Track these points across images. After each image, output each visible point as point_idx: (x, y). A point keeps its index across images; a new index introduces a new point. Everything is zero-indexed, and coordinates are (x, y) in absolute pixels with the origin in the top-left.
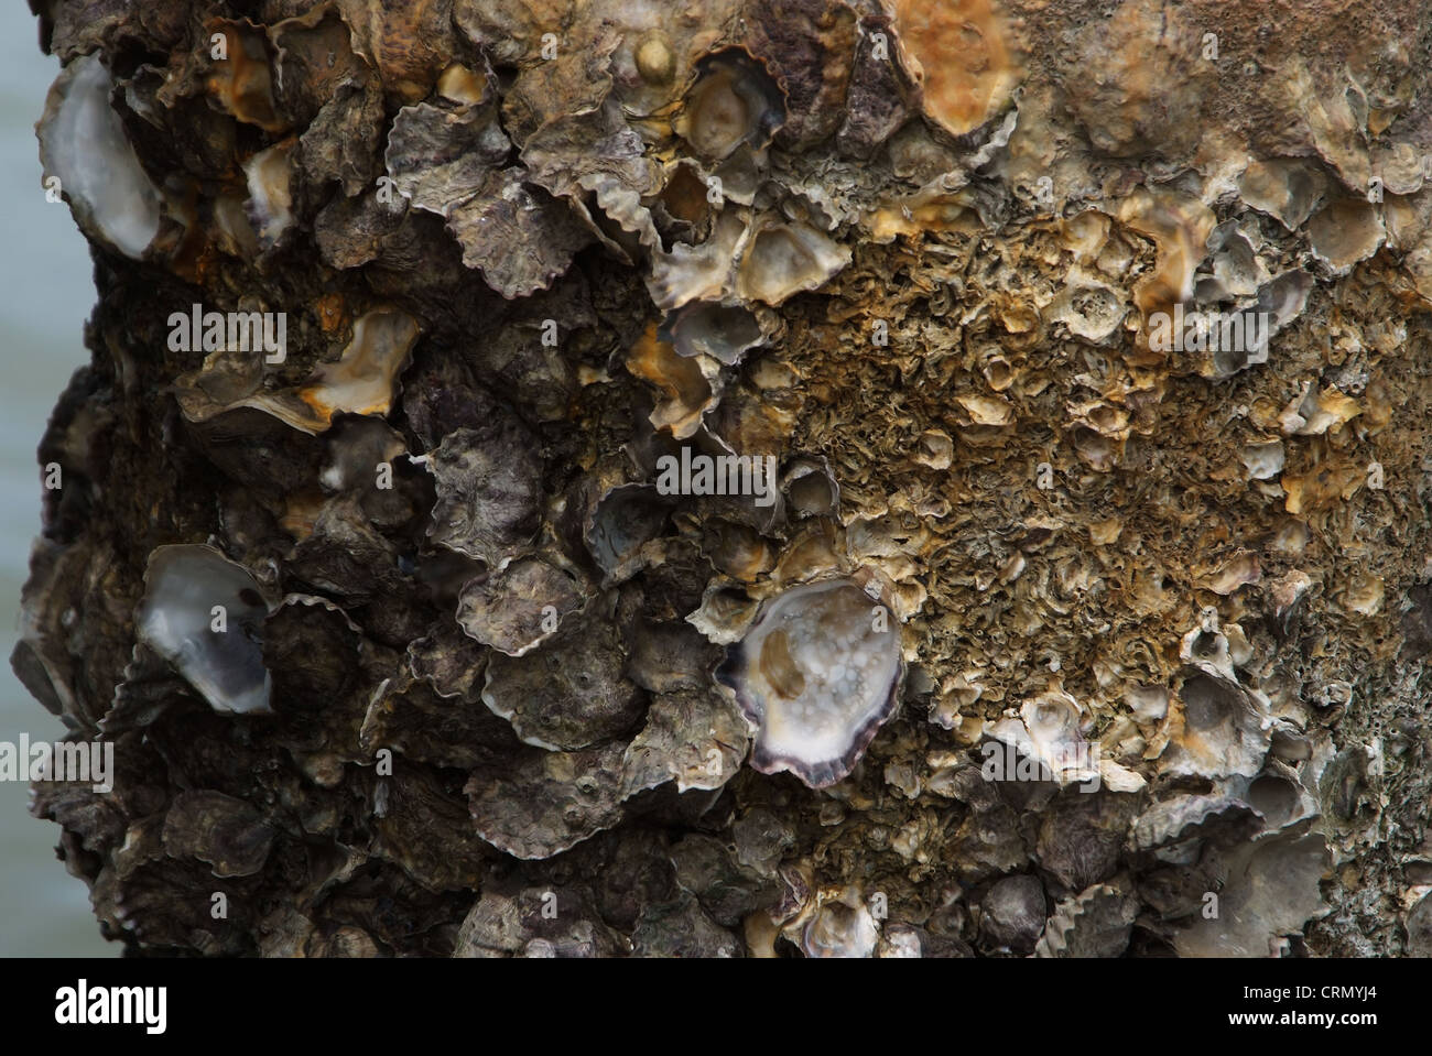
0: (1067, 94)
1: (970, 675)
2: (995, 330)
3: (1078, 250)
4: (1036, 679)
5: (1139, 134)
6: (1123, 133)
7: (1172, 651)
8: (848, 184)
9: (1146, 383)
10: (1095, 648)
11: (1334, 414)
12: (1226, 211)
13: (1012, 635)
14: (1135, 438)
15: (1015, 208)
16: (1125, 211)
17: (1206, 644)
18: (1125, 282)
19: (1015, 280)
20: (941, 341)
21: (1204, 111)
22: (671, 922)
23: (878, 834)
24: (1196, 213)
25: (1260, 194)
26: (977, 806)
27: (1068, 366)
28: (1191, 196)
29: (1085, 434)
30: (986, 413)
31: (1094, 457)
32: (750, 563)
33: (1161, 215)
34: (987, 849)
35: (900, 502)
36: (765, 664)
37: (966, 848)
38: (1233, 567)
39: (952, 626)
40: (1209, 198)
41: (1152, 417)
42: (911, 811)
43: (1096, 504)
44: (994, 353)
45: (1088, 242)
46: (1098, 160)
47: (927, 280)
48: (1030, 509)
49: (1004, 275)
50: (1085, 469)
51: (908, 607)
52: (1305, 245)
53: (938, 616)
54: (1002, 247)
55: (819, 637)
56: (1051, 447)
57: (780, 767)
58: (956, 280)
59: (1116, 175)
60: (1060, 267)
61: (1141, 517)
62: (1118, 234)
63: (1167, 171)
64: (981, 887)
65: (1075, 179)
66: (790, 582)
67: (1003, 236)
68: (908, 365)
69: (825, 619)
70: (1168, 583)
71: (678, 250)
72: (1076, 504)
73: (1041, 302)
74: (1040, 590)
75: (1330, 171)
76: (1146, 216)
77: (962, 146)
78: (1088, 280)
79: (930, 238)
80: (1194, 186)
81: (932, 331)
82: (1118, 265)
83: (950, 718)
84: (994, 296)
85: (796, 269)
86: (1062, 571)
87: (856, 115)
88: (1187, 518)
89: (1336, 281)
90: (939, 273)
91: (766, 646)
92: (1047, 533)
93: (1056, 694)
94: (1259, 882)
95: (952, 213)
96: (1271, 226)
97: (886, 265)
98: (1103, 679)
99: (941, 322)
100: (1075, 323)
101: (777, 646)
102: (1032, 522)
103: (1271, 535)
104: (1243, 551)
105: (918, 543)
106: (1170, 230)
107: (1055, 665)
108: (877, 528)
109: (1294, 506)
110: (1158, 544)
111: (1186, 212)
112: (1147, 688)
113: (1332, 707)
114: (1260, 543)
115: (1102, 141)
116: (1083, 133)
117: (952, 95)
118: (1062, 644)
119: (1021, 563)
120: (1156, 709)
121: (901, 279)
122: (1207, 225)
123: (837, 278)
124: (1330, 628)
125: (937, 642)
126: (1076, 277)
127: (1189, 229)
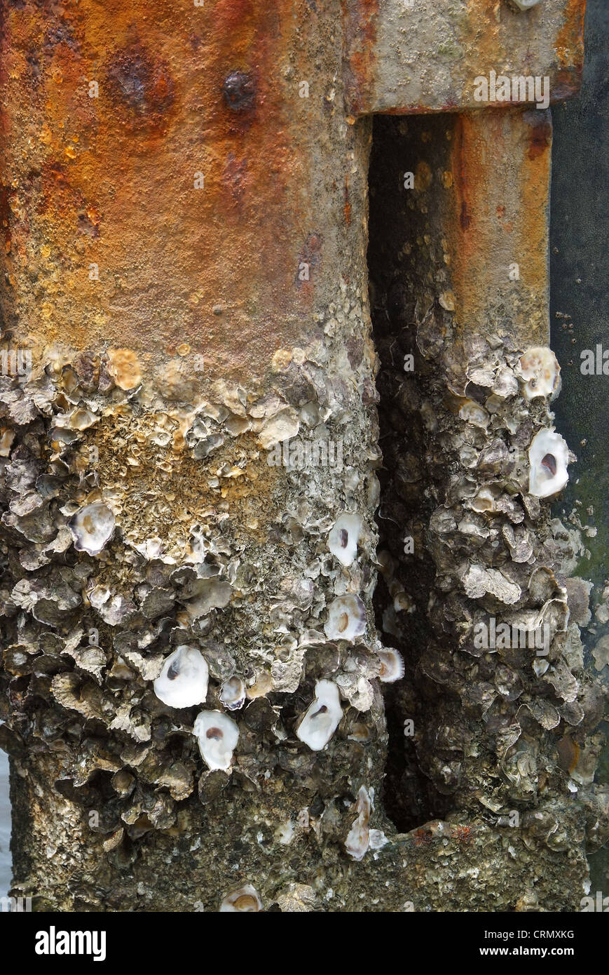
0: (156, 382)
1: (135, 531)
2: (136, 441)
3: (159, 423)
4: (152, 534)
5: (173, 394)
6: (169, 393)
7: (188, 530)
8: (102, 402)
9: (177, 459)
10: (168, 527)
11: (235, 472)
12: (199, 416)
13: (146, 522)
14: (174, 472)
15: (142, 410)
16: (171, 414)
17: (197, 529)
18: (172, 432)
19: (141, 429)
20: (122, 442)
21: (194, 390)
22: (60, 589)
23: (114, 571)
24: (191, 416)
25: (211, 413)
26: (134, 565)
27: (156, 452)
28: (189, 411)
29: (161, 471)
30: (133, 462)
31: (164, 477)
32: (81, 497)
33: (181, 416)
34: (137, 576)
35: (118, 485)
36: (85, 524)
37: (133, 576)
38: (208, 510)
39: (130, 519)
40: (195, 412)
41: (179, 468)
42: (122, 566)
43: (167, 490)
44: (135, 447)
45: (162, 421)
46: (166, 401)
47: (118, 427)
48: (149, 489)
49: (139, 427)
50: (162, 480)
51: (117, 512)
52: (224, 427)
53: (127, 515)
54: (138, 420)
55: (99, 519)
56: (155, 473)
57: (83, 550)
58: (126, 428)
59: (170, 405)
60: (154, 426)
61: (180, 494)
62: (169, 419)
63: (183, 404)
64: (137, 586)
65: (159, 405)
66: (90, 503)
67: (139, 417)
68: (115, 449)
69: (100, 514)
70: (188, 513)
71: (59, 415)
72: (162, 490)
73: (147, 435)
74: (152, 510)
75: (228, 408)
76: (177, 415)
77: (127, 393)
78: (162, 431)
79: (120, 416)
80: (191, 409)
81: (121, 440)
82: (170, 427)
83: (129, 542)
84: (135, 432)
85: (89, 422)
86: (159, 507)
87: (101, 384)
88: (193, 496)
89: (235, 438)
90: (122, 425)
91: (85, 519)
92: (154, 496)
93: (157, 538)
94: (214, 594)
95: (125, 410)
96: (214, 422)
97: (109, 422)
98: (170, 536)
99: (123, 438)
100: (157, 441)
101: (87, 520)
102: (149, 493)
103: (218, 503)
104: (210, 506)
105: (121, 495)
106: (184, 420)
107: (156, 531)
108: (113, 491)
109: (224, 496)
110: (186, 502)
111: (188, 415)
112: (182, 540)
113: (239, 551)
114: (215, 506)
115: (165, 395)
116: (160, 393)
117: (127, 381)
118: (158, 525)
119: (146, 503)
120: (183, 545)
121: (114, 427)
122: (193, 419)
123: (96, 424)
124: (241, 531)
125: (126, 522)
126: (158, 429)
127: (188, 419)
